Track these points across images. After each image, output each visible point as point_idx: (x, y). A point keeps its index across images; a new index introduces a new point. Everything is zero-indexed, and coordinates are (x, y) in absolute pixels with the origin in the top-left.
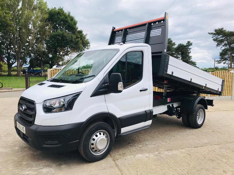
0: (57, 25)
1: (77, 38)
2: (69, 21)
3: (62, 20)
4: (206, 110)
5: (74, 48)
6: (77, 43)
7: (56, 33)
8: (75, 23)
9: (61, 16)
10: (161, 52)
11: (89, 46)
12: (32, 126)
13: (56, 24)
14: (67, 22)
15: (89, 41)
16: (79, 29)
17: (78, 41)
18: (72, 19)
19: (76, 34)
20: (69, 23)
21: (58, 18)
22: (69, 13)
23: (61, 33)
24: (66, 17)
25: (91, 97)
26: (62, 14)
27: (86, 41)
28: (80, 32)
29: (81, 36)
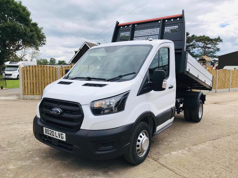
0: (6, 16)
1: (31, 31)
2: (21, 11)
3: (12, 10)
4: (203, 105)
5: (28, 42)
6: (32, 37)
7: (6, 25)
8: (28, 14)
9: (11, 5)
10: (181, 49)
11: (45, 40)
12: (78, 132)
13: (5, 14)
14: (19, 12)
15: (45, 35)
16: (33, 21)
17: (33, 35)
18: (24, 9)
19: (30, 27)
20: (21, 14)
21: (7, 7)
22: (21, 3)
23: (12, 24)
24: (17, 7)
25: (137, 96)
26: (12, 2)
27: (41, 35)
28: (35, 25)
29: (36, 30)
